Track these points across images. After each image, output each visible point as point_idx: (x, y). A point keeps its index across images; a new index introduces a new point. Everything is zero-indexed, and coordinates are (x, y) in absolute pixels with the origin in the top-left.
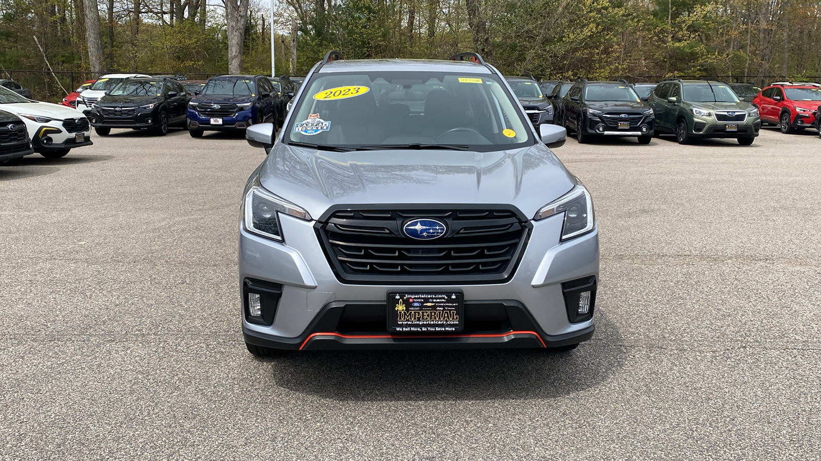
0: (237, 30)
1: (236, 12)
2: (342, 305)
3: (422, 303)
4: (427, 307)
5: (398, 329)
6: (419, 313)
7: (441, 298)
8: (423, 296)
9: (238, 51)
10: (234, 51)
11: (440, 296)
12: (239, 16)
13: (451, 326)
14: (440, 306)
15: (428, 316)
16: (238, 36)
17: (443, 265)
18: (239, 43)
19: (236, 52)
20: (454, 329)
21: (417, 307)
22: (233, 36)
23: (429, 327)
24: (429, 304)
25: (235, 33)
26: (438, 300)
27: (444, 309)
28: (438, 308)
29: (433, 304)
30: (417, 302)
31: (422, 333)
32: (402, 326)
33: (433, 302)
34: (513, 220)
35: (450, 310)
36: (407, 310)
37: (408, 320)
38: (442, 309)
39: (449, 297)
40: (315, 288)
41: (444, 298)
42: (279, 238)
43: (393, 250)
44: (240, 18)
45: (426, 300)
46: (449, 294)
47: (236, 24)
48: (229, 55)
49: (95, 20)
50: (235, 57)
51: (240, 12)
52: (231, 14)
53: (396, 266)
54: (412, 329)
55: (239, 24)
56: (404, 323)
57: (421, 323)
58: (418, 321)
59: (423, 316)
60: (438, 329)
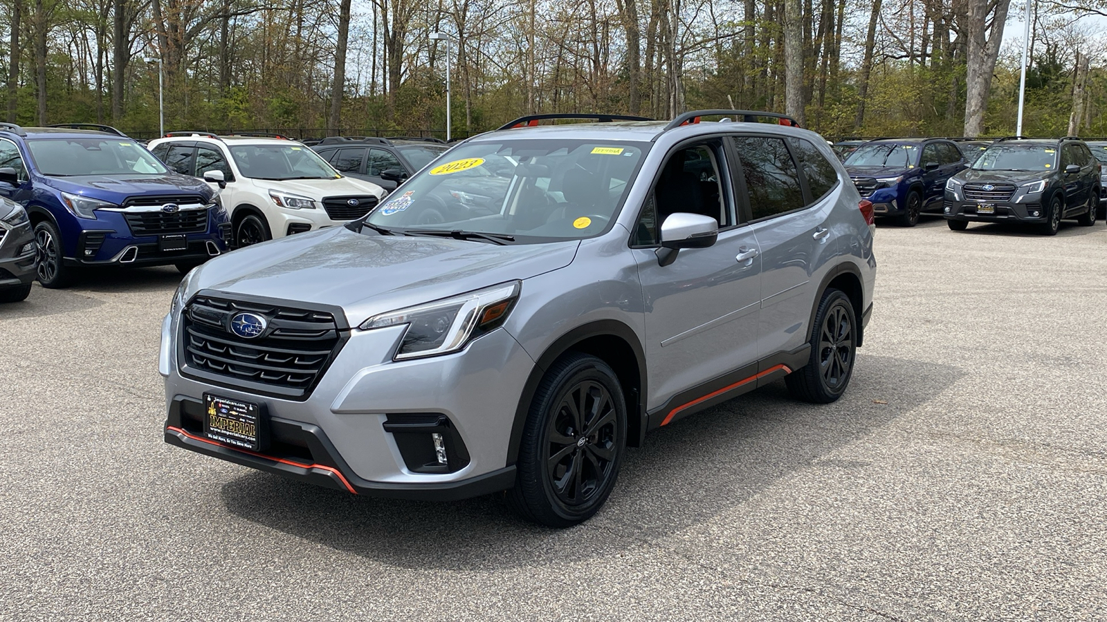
0: (981, 75)
1: (982, 51)
2: (182, 399)
3: (228, 410)
4: (232, 415)
5: (211, 436)
6: (226, 421)
7: (241, 408)
8: (228, 403)
9: (980, 104)
10: (973, 104)
11: (241, 405)
12: (986, 55)
13: (250, 442)
14: (243, 418)
15: (233, 426)
16: (981, 83)
18: (982, 93)
19: (976, 105)
20: (251, 447)
21: (224, 413)
22: (974, 83)
23: (233, 439)
24: (234, 413)
25: (976, 80)
26: (240, 410)
27: (245, 422)
28: (241, 420)
29: (237, 413)
30: (225, 408)
31: (227, 444)
32: (213, 433)
33: (236, 411)
35: (250, 424)
36: (217, 416)
37: (217, 428)
38: (244, 420)
39: (248, 407)
41: (244, 408)
43: (221, 346)
44: (986, 57)
45: (232, 408)
46: (247, 403)
47: (981, 66)
48: (967, 111)
49: (796, 72)
50: (975, 112)
51: (988, 49)
52: (974, 53)
54: (221, 438)
55: (984, 67)
56: (216, 430)
57: (228, 433)
58: (226, 430)
59: (229, 425)
60: (239, 444)
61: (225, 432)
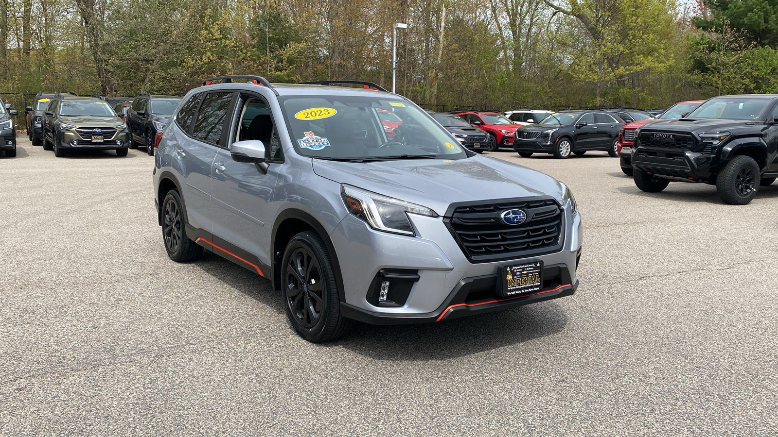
2: (472, 280)
3: (521, 272)
4: (524, 274)
5: (508, 294)
6: (519, 279)
7: (530, 267)
8: (522, 267)
11: (531, 265)
13: (536, 286)
14: (530, 273)
15: (524, 281)
17: (526, 242)
20: (538, 289)
21: (518, 275)
23: (525, 289)
24: (525, 272)
26: (530, 269)
27: (533, 275)
28: (529, 275)
30: (519, 271)
31: (522, 294)
32: (510, 291)
33: (527, 271)
34: (555, 207)
35: (535, 275)
36: (513, 278)
37: (513, 286)
38: (531, 275)
39: (536, 265)
40: (451, 269)
41: (532, 267)
42: (411, 233)
43: (496, 235)
45: (523, 269)
46: (536, 263)
53: (499, 246)
54: (517, 292)
56: (512, 288)
57: (520, 287)
58: (519, 285)
59: (522, 281)
60: (530, 290)
61: (518, 287)
